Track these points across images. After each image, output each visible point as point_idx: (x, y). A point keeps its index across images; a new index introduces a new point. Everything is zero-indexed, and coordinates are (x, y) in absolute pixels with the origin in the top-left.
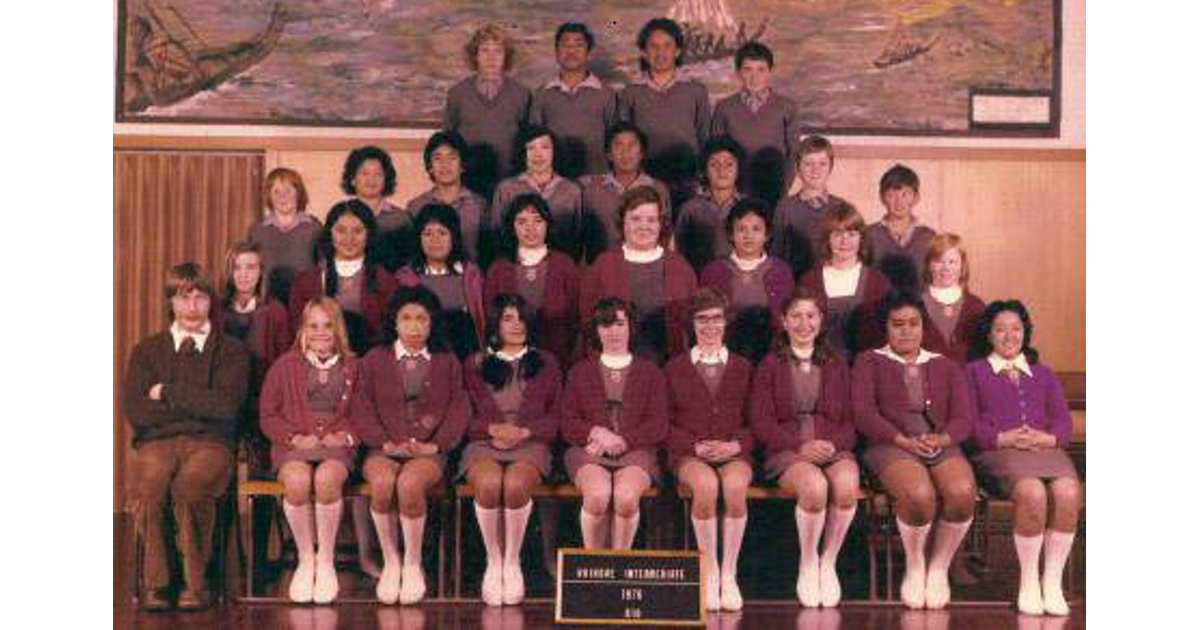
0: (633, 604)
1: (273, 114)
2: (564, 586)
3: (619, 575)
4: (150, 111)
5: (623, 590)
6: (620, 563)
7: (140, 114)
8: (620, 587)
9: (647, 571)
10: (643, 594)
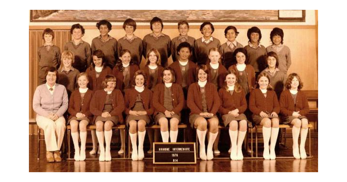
0: (175, 158)
1: (74, 19)
2: (155, 153)
3: (171, 150)
4: (40, 19)
5: (172, 154)
6: (171, 146)
7: (37, 19)
8: (171, 153)
9: (179, 148)
10: (178, 155)
